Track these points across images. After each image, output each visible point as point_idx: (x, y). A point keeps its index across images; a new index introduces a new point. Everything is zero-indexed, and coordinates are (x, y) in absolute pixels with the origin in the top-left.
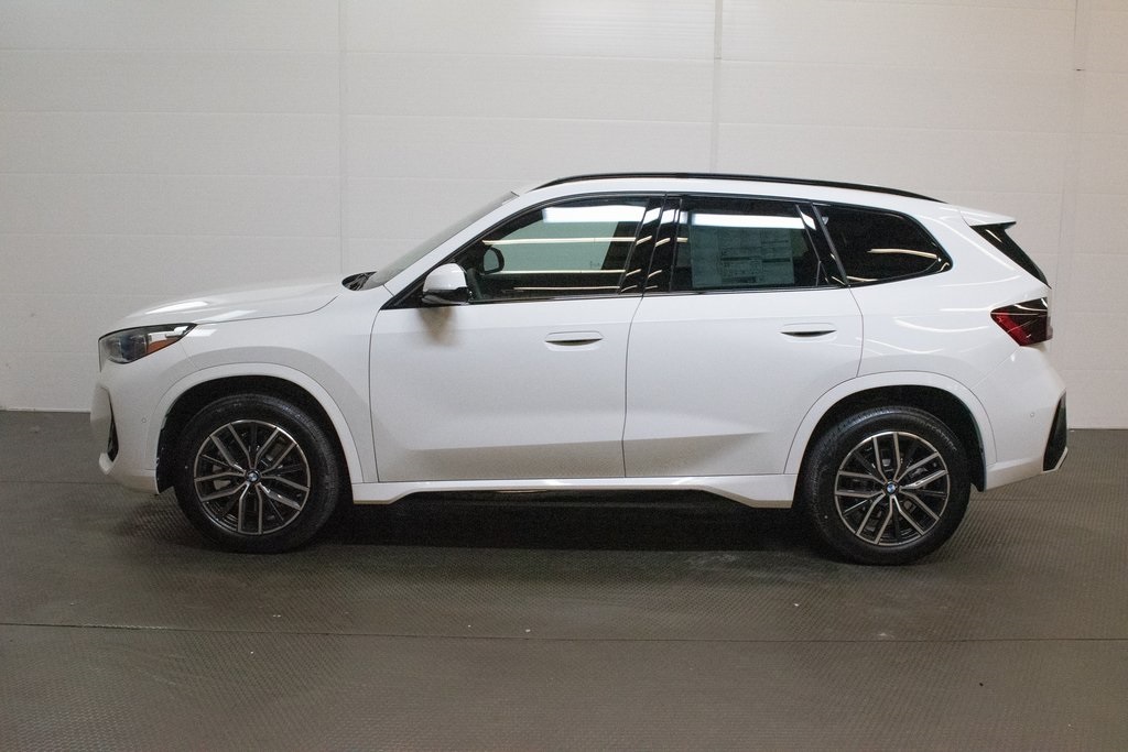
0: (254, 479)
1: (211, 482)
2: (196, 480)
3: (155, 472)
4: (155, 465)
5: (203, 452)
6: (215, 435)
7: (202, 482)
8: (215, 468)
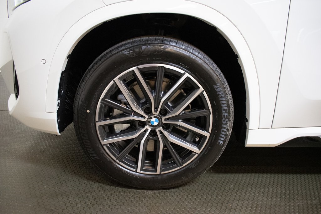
0: (156, 124)
1: (111, 127)
2: (98, 124)
3: (56, 115)
4: (56, 108)
5: (106, 96)
6: (119, 79)
7: (103, 126)
8: (116, 112)
